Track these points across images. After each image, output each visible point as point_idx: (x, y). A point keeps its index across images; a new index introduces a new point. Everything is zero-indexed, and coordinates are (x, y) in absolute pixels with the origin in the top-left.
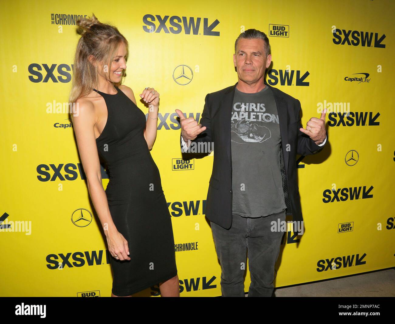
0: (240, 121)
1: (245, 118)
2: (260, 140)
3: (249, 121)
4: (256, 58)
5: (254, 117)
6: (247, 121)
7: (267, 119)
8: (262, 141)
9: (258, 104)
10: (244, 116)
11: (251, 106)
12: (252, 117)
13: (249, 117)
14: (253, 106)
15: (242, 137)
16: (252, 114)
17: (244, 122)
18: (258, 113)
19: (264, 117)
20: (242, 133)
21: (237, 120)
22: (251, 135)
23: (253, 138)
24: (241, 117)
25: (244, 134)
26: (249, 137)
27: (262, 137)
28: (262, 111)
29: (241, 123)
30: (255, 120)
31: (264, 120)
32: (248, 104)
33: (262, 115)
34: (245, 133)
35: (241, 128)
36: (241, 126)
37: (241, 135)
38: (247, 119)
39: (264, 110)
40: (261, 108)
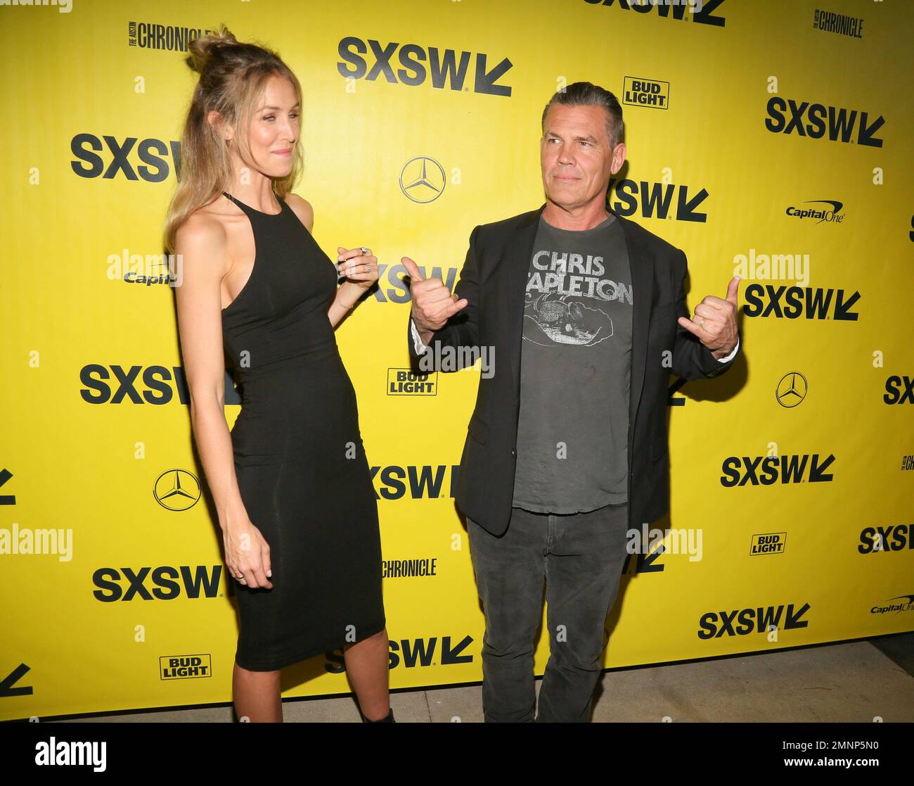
0: (545, 294)
1: (556, 288)
2: (587, 340)
3: (565, 295)
4: (586, 150)
5: (578, 286)
6: (560, 296)
7: (605, 293)
8: (592, 342)
9: (589, 258)
10: (555, 283)
11: (572, 260)
12: (573, 286)
13: (566, 287)
14: (576, 260)
15: (548, 331)
16: (573, 279)
17: (554, 296)
18: (586, 278)
19: (599, 288)
20: (548, 323)
21: (540, 291)
22: (568, 328)
23: (572, 334)
24: (548, 285)
25: (552, 325)
26: (564, 332)
27: (592, 332)
28: (595, 273)
29: (548, 299)
30: (579, 294)
31: (599, 296)
32: (565, 255)
33: (596, 284)
34: (555, 321)
35: (547, 310)
36: (548, 305)
37: (547, 327)
38: (561, 290)
39: (602, 271)
40: (594, 267)
